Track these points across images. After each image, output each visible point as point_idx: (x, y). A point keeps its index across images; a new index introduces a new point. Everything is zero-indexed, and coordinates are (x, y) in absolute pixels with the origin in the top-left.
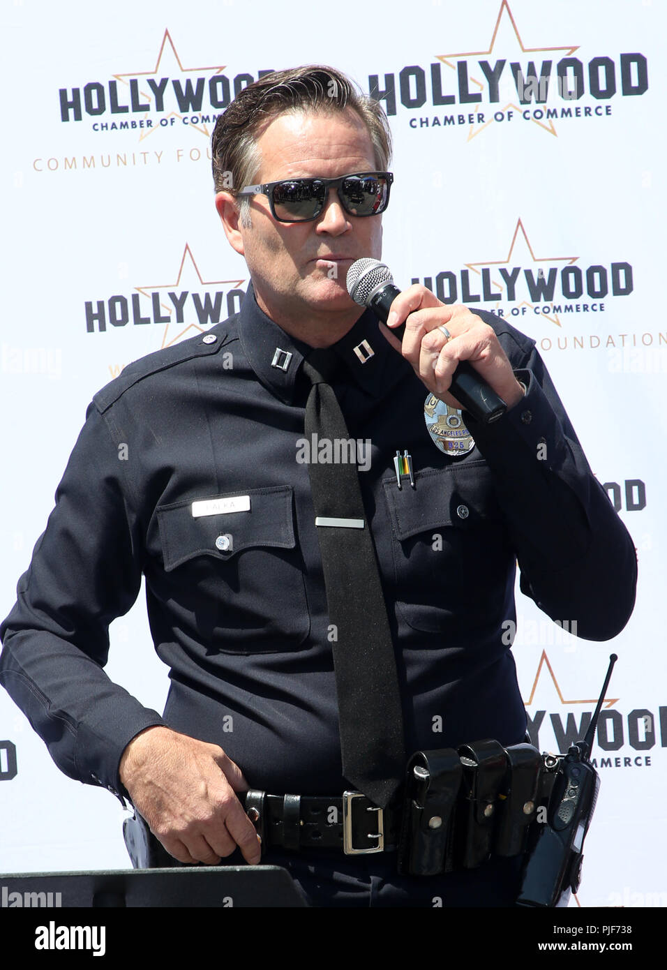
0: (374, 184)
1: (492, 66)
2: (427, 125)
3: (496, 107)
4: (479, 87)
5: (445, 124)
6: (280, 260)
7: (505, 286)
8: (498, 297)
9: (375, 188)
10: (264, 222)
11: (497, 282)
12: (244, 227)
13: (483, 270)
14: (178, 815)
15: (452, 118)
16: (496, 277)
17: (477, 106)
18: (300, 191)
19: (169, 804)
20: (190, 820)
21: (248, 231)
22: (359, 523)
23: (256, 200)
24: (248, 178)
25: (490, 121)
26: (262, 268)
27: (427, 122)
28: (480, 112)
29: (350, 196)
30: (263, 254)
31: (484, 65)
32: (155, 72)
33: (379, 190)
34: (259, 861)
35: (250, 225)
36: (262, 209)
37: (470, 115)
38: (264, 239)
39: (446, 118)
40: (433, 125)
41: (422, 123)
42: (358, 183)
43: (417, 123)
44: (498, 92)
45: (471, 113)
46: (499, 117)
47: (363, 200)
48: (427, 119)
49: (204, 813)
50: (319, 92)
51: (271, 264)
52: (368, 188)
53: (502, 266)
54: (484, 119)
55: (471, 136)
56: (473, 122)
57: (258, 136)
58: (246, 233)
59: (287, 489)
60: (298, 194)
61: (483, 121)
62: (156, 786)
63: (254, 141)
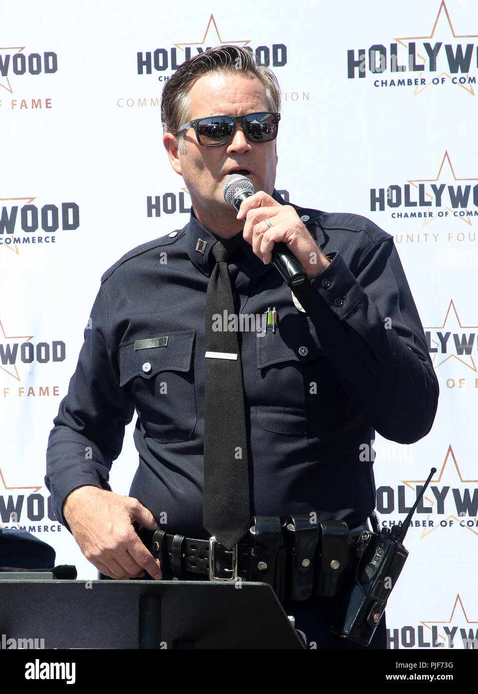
0: (269, 127)
1: (433, 47)
2: (386, 85)
3: (434, 74)
4: (423, 61)
5: (398, 85)
6: (205, 174)
7: (434, 197)
8: (429, 204)
9: (270, 130)
10: (193, 148)
11: (429, 194)
12: (181, 154)
13: (420, 185)
14: (94, 545)
15: (403, 81)
16: (428, 190)
17: (421, 74)
18: (219, 131)
19: (89, 537)
20: (102, 548)
21: (183, 157)
22: (234, 356)
23: (188, 134)
24: (183, 119)
25: (429, 84)
26: (193, 181)
27: (386, 83)
28: (422, 78)
29: (253, 134)
30: (193, 171)
31: (427, 46)
32: (203, 43)
33: (272, 131)
34: (162, 577)
35: (185, 153)
36: (191, 140)
37: (416, 80)
38: (194, 160)
39: (399, 81)
40: (390, 85)
41: (382, 83)
42: (258, 126)
43: (379, 84)
44: (436, 64)
45: (417, 78)
46: (436, 81)
47: (261, 137)
48: (386, 81)
49: (111, 544)
50: (228, 60)
51: (199, 177)
52: (265, 129)
53: (433, 183)
54: (425, 82)
55: (416, 94)
56: (417, 84)
57: (188, 91)
58: (182, 158)
59: (192, 333)
60: (218, 132)
61: (425, 84)
62: (80, 525)
63: (186, 95)
